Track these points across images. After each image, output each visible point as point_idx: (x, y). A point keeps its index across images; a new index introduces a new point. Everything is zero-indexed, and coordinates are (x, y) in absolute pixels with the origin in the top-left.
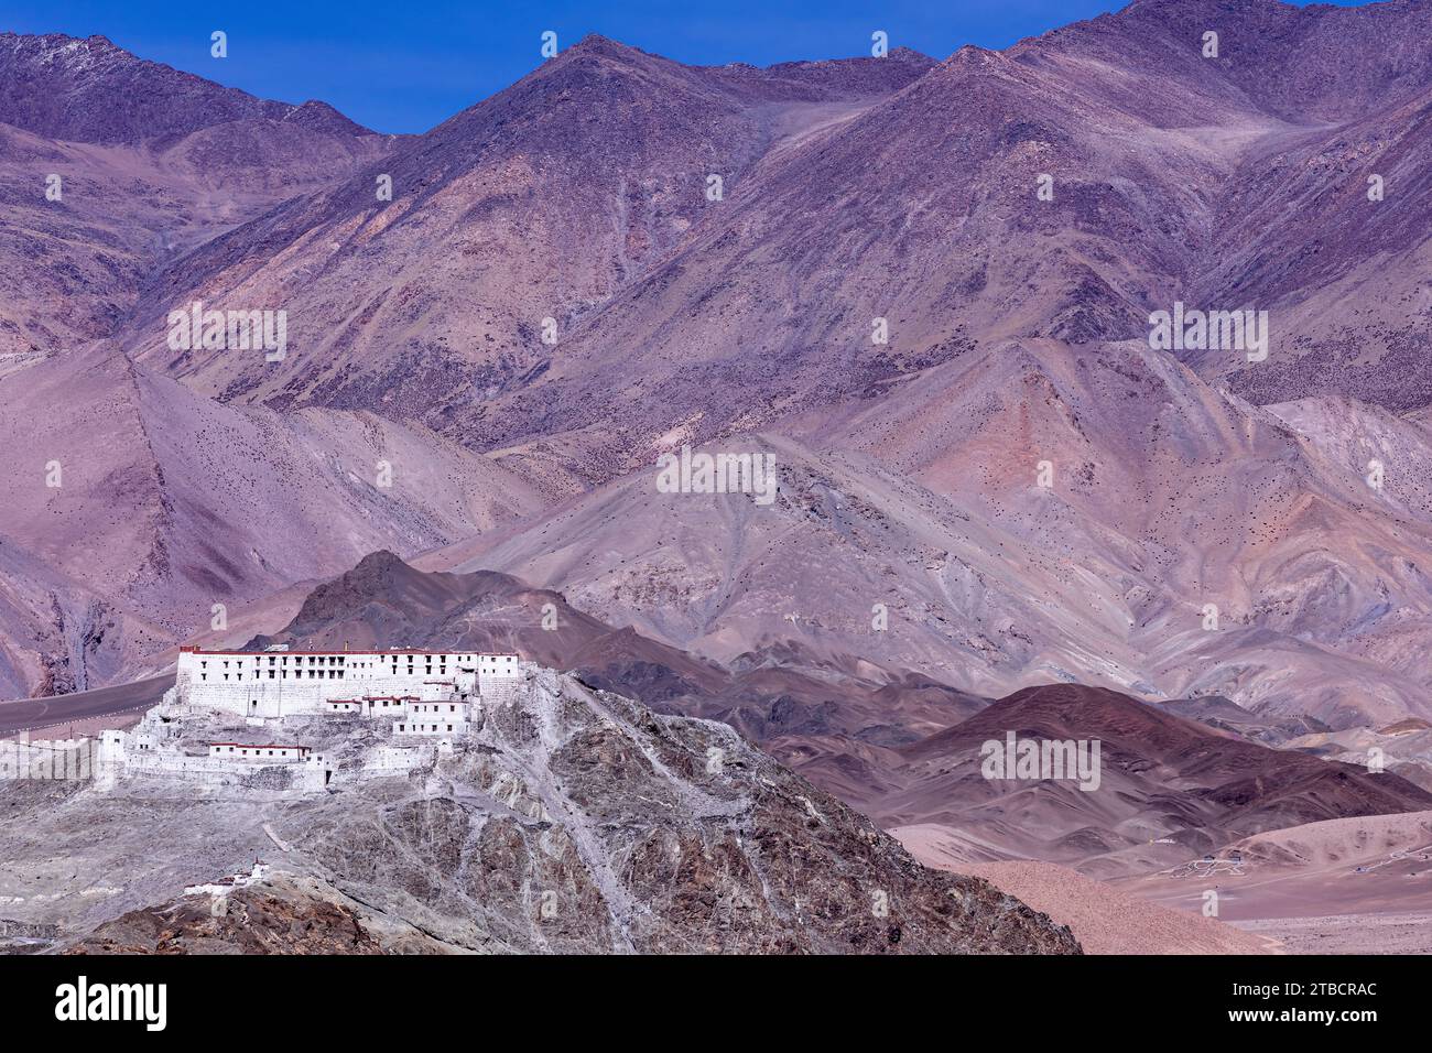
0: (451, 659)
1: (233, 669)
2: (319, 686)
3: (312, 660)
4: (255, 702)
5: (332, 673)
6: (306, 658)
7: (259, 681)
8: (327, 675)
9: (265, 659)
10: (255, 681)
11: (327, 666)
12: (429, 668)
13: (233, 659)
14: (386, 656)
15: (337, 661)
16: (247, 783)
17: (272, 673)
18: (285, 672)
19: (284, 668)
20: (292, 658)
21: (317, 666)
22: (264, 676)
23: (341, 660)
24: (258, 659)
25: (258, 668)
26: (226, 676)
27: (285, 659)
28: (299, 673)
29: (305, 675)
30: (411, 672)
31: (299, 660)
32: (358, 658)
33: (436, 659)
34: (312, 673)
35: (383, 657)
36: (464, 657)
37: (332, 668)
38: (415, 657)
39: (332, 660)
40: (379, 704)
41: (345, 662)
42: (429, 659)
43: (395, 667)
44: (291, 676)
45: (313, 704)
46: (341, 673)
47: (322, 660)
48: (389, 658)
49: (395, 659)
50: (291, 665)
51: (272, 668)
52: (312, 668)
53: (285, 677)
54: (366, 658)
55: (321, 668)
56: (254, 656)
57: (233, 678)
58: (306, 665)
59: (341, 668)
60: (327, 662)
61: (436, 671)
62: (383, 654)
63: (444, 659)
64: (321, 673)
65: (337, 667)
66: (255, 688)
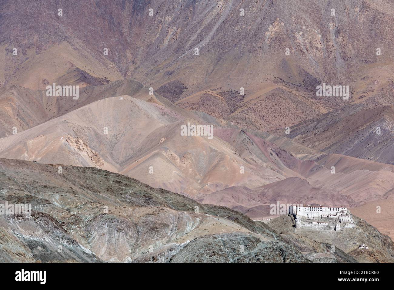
3: (317, 208)
4: (308, 215)
5: (320, 210)
6: (316, 208)
11: (319, 209)
13: (304, 208)
16: (324, 228)
17: (310, 210)
18: (312, 210)
21: (318, 209)
22: (309, 210)
23: (322, 208)
24: (308, 208)
29: (316, 210)
30: (333, 210)
31: (315, 208)
32: (324, 208)
33: (337, 208)
34: (317, 210)
36: (342, 208)
38: (334, 208)
40: (332, 216)
42: (336, 208)
44: (314, 210)
45: (317, 215)
46: (322, 210)
48: (330, 208)
50: (314, 209)
54: (326, 208)
57: (304, 211)
58: (316, 209)
60: (319, 208)
61: (337, 210)
62: (329, 207)
63: (339, 208)
64: (318, 210)
65: (321, 209)
66: (307, 212)
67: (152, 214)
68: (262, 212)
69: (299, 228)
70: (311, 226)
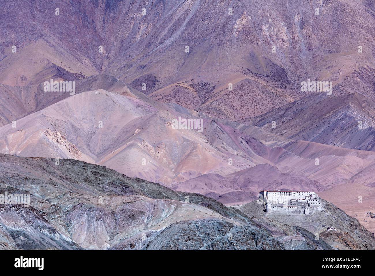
2: (288, 197)
3: (286, 193)
4: (278, 200)
8: (289, 195)
13: (274, 193)
16: (294, 212)
17: (280, 195)
20: (283, 192)
24: (278, 193)
28: (285, 195)
30: (302, 195)
32: (294, 193)
33: (306, 193)
36: (310, 192)
38: (303, 192)
39: (290, 193)
40: (301, 200)
45: (287, 200)
46: (291, 195)
47: (288, 193)
50: (283, 194)
57: (274, 196)
66: (277, 197)
67: (129, 203)
68: (234, 198)
69: (270, 212)
70: (281, 210)
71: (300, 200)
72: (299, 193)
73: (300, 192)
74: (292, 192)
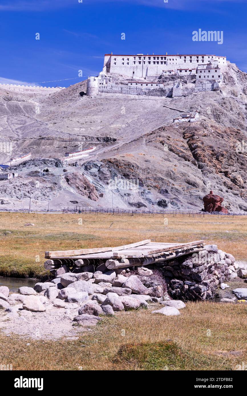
0: (206, 58)
1: (126, 61)
2: (157, 67)
3: (154, 58)
4: (134, 73)
6: (152, 58)
7: (135, 65)
8: (160, 63)
9: (137, 58)
10: (134, 65)
11: (160, 60)
12: (198, 61)
13: (126, 58)
14: (182, 57)
15: (164, 59)
17: (140, 62)
18: (144, 62)
19: (144, 60)
20: (147, 57)
21: (156, 60)
22: (137, 64)
23: (165, 58)
24: (135, 58)
25: (135, 61)
26: (123, 63)
27: (145, 58)
28: (149, 62)
29: (152, 63)
30: (191, 62)
31: (150, 58)
32: (171, 57)
33: (200, 57)
34: (154, 62)
35: (180, 57)
37: (162, 61)
38: (193, 57)
39: (162, 58)
40: (183, 71)
41: (167, 59)
42: (198, 57)
43: (185, 60)
44: (147, 63)
45: (155, 74)
46: (165, 62)
47: (158, 58)
49: (185, 58)
50: (147, 59)
51: (140, 61)
52: (154, 61)
53: (144, 64)
54: (174, 57)
55: (158, 61)
56: (133, 57)
57: (125, 64)
58: (152, 59)
59: (165, 61)
60: (160, 59)
61: (200, 62)
62: (180, 56)
63: (203, 57)
64: (158, 62)
65: (164, 60)
66: (134, 68)
70: (120, 89)
71: (181, 71)
72: (183, 57)
73: (187, 57)
74: (167, 57)
